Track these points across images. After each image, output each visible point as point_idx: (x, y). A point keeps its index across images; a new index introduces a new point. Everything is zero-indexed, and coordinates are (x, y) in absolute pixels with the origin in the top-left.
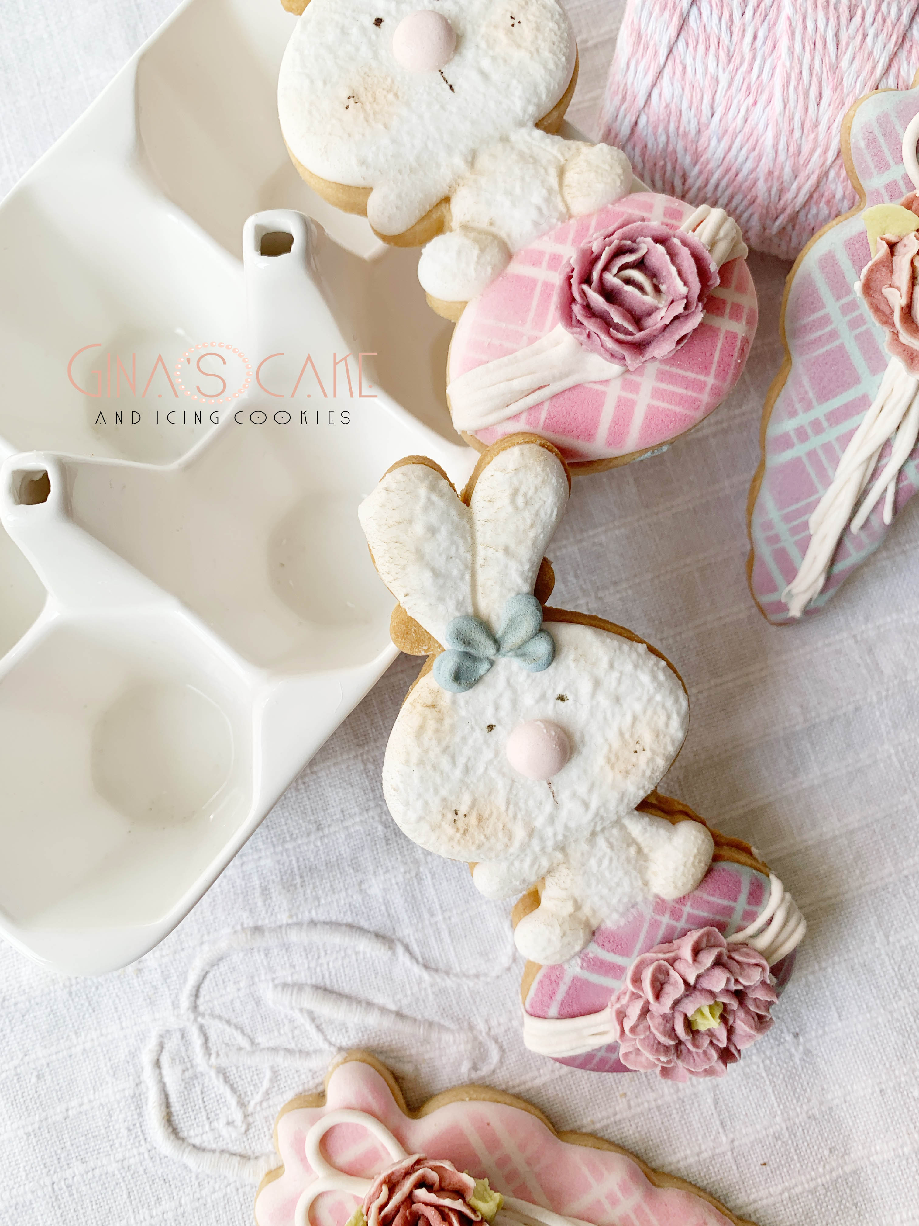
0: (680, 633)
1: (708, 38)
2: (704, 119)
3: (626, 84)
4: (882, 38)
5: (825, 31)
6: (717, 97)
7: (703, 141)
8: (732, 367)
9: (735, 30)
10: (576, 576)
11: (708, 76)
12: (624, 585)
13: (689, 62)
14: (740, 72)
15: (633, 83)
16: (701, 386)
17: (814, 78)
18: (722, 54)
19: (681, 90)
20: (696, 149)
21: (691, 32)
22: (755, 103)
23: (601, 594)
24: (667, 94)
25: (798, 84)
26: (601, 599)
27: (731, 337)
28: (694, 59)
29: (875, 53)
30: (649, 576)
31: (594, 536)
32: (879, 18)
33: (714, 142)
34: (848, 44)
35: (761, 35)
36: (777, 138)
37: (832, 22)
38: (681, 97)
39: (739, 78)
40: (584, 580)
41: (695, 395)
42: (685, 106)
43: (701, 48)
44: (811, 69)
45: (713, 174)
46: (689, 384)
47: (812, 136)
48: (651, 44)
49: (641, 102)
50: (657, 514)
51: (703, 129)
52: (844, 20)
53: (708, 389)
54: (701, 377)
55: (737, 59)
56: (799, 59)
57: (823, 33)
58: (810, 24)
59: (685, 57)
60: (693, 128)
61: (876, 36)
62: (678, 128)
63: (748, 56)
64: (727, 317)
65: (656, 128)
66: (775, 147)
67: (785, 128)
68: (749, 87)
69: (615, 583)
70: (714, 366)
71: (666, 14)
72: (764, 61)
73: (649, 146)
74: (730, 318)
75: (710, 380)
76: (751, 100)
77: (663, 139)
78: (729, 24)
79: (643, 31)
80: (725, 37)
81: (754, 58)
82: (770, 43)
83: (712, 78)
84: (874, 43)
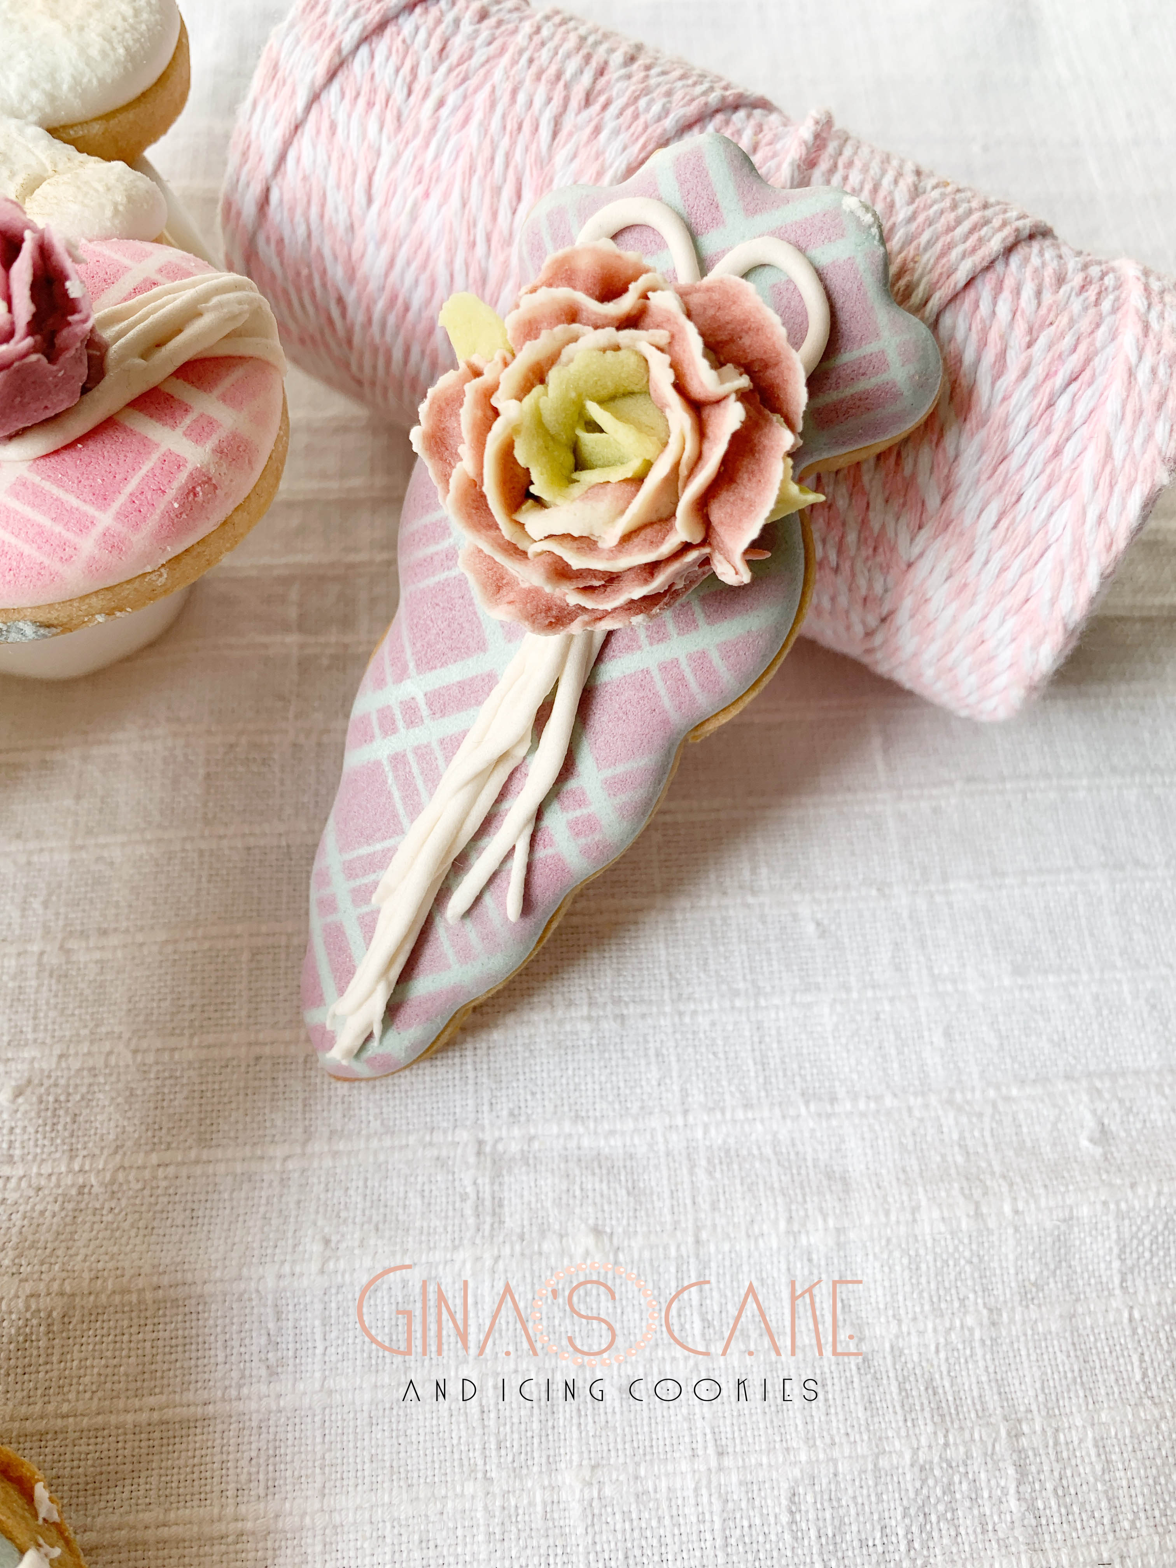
0: (173, 1050)
1: (374, 91)
2: (356, 210)
3: (248, 134)
4: (624, 137)
5: (541, 112)
6: (377, 178)
7: (357, 246)
8: (158, 511)
9: (418, 88)
10: (46, 905)
11: (366, 144)
12: (114, 940)
13: (341, 118)
14: (411, 146)
15: (258, 134)
16: (84, 525)
17: (511, 171)
18: (390, 116)
19: (325, 157)
20: (350, 255)
21: (351, 78)
22: (427, 195)
23: (72, 944)
24: (306, 161)
25: (485, 176)
26: (68, 952)
27: (175, 463)
28: (349, 116)
29: (607, 155)
30: (161, 936)
31: (105, 846)
32: (629, 112)
33: (371, 248)
34: (571, 134)
35: (450, 102)
36: (451, 251)
37: (556, 102)
38: (326, 170)
39: (407, 155)
40: (57, 914)
41: (68, 535)
42: (331, 182)
43: (362, 102)
44: (508, 157)
45: (375, 302)
46: (61, 513)
47: (501, 258)
48: (289, 82)
49: (268, 165)
50: (221, 837)
51: (356, 225)
52: (574, 104)
53: (96, 532)
54: (90, 510)
55: (409, 127)
56: (492, 142)
57: (537, 112)
58: (521, 98)
59: (336, 111)
60: (341, 220)
61: (617, 132)
62: (322, 217)
63: (425, 125)
64: (179, 431)
65: (292, 210)
66: (450, 263)
67: (463, 238)
68: (421, 169)
69: (104, 933)
70: (121, 499)
71: (317, 46)
72: (447, 137)
73: (287, 241)
74: (185, 434)
75: (105, 519)
76: (420, 189)
77: (301, 231)
78: (408, 79)
79: (282, 62)
80: (399, 95)
81: (434, 128)
82: (461, 114)
83: (370, 147)
84: (609, 140)
